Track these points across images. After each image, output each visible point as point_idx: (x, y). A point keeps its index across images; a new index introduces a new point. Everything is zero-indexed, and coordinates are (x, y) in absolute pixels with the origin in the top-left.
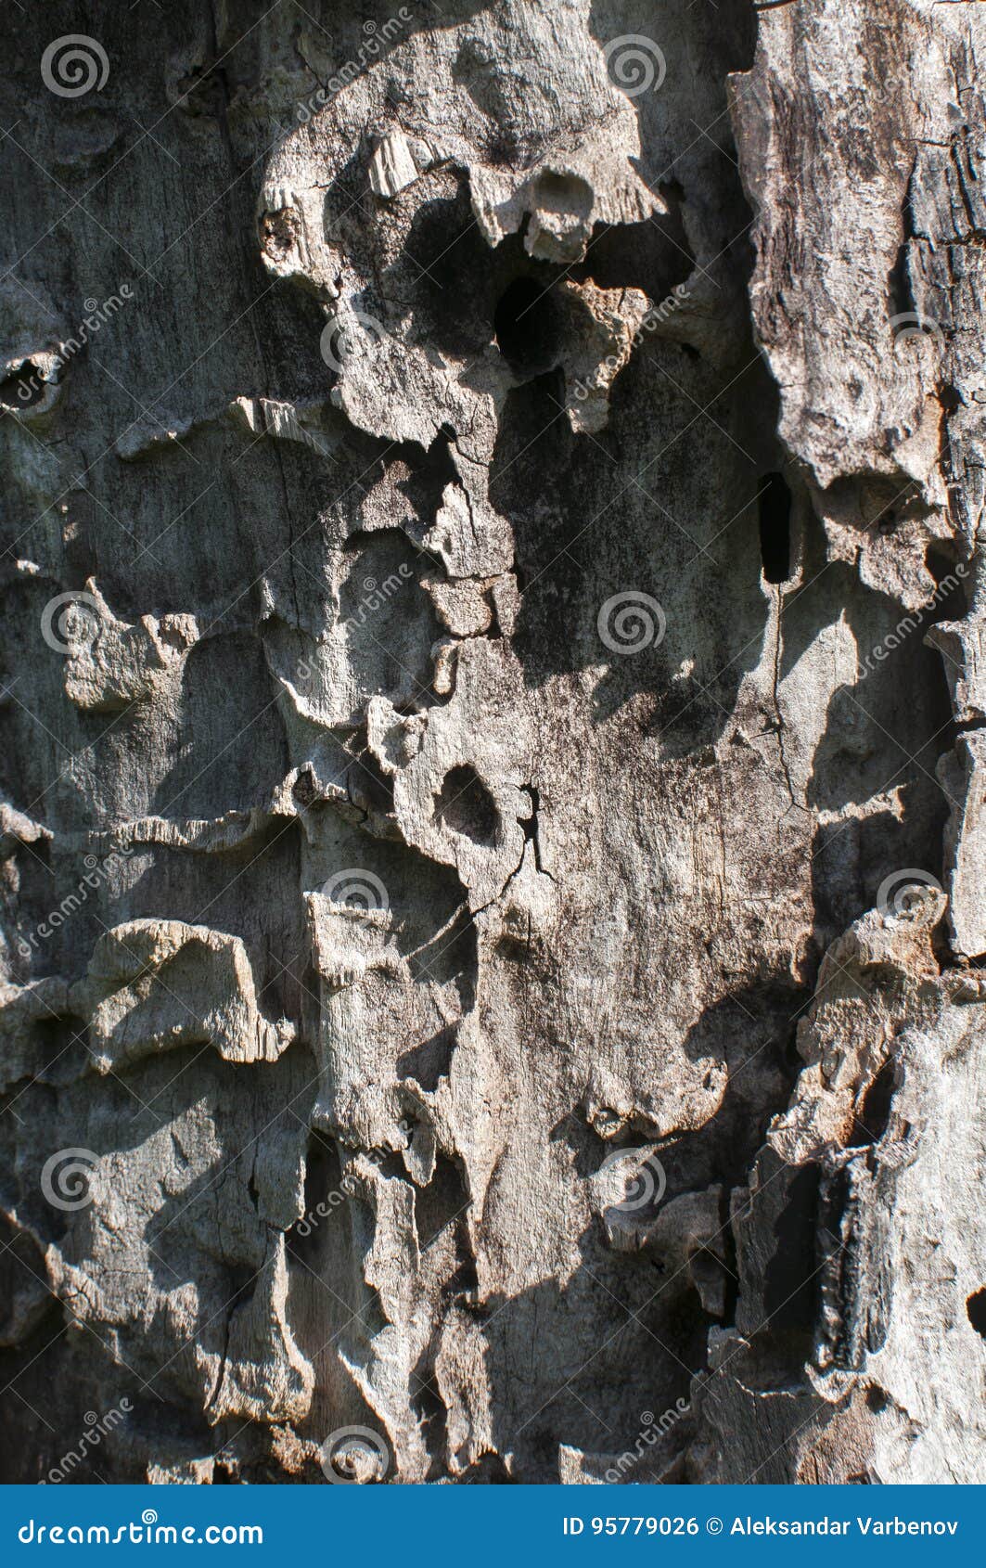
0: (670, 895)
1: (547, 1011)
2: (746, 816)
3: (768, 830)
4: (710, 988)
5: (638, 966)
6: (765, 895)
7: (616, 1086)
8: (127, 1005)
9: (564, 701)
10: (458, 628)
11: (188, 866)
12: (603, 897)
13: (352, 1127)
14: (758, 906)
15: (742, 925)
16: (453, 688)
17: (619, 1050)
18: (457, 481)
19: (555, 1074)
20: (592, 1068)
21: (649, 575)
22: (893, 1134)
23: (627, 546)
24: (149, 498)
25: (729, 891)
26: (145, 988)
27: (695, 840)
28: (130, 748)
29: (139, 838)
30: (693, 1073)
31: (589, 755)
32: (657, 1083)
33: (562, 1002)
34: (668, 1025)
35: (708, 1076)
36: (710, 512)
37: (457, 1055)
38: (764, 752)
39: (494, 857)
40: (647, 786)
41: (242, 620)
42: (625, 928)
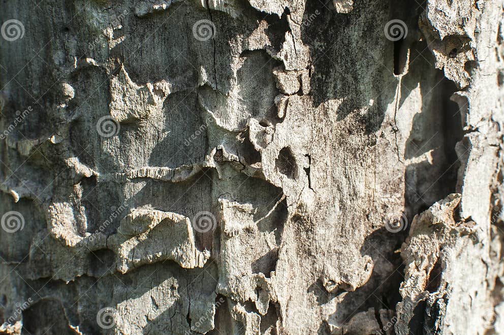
0: (356, 196)
1: (308, 243)
2: (383, 165)
3: (390, 171)
4: (367, 232)
5: (343, 225)
6: (388, 196)
7: (333, 271)
8: (134, 245)
9: (322, 121)
10: (288, 91)
11: (161, 188)
12: (331, 198)
13: (238, 293)
14: (387, 200)
15: (380, 208)
16: (285, 115)
17: (335, 257)
18: (290, 31)
19: (310, 267)
20: (324, 265)
21: (356, 71)
22: (442, 287)
23: (349, 59)
24: (148, 33)
25: (376, 194)
26: (143, 237)
27: (366, 175)
28: (136, 138)
29: (139, 176)
30: (361, 265)
31: (328, 142)
32: (349, 269)
33: (314, 239)
34: (353, 247)
35: (366, 266)
36: (379, 46)
37: (279, 263)
38: (390, 141)
39: (295, 183)
40: (350, 154)
41: (188, 85)
42: (338, 210)
